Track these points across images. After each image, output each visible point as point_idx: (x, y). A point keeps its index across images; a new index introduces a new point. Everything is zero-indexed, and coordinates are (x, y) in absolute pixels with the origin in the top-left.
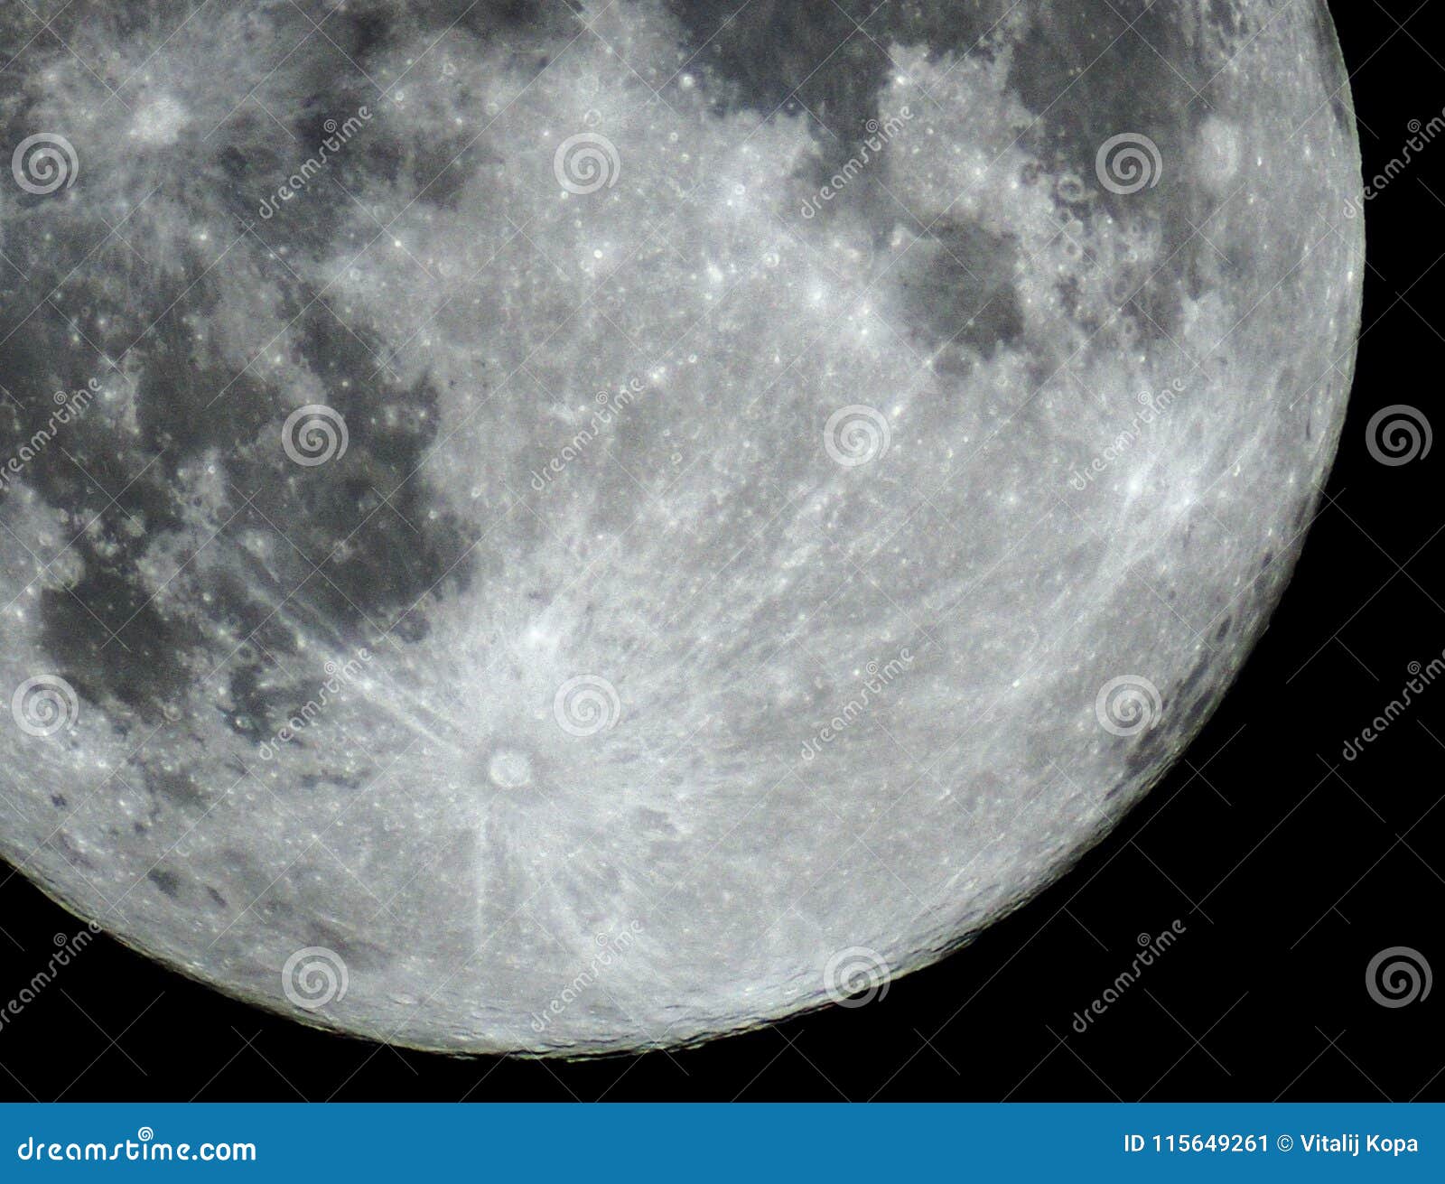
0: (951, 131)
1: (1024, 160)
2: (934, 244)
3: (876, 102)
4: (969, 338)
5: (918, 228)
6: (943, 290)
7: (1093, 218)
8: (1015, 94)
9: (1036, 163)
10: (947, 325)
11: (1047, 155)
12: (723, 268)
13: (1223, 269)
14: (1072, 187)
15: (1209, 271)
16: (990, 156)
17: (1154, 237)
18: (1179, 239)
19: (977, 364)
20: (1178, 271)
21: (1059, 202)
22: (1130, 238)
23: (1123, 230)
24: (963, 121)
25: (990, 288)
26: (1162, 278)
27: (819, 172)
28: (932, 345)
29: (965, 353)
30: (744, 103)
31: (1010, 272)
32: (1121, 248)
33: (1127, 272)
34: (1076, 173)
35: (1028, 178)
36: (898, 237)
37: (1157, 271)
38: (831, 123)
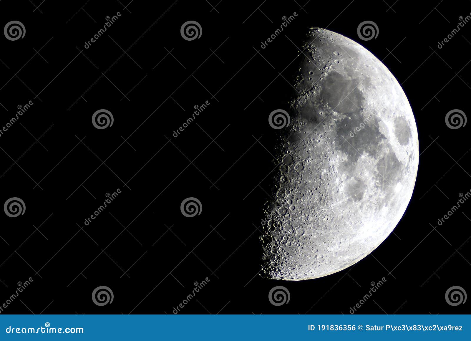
0: (366, 167)
1: (373, 176)
2: (356, 182)
3: (358, 158)
4: (354, 197)
5: (356, 178)
6: (354, 189)
7: (378, 189)
8: (377, 167)
9: (375, 177)
10: (352, 194)
11: (377, 177)
12: (326, 171)
13: (391, 204)
14: (378, 183)
15: (389, 204)
16: (370, 173)
17: (385, 195)
18: (387, 198)
19: (353, 202)
20: (385, 201)
21: (375, 184)
22: (382, 194)
23: (381, 192)
24: (368, 167)
25: (361, 192)
26: (383, 202)
27: (346, 164)
28: (349, 196)
29: (353, 199)
30: (340, 149)
31: (364, 191)
32: (380, 195)
33: (379, 199)
34: (379, 181)
35: (373, 179)
36: (352, 179)
37: (383, 200)
38: (351, 158)
